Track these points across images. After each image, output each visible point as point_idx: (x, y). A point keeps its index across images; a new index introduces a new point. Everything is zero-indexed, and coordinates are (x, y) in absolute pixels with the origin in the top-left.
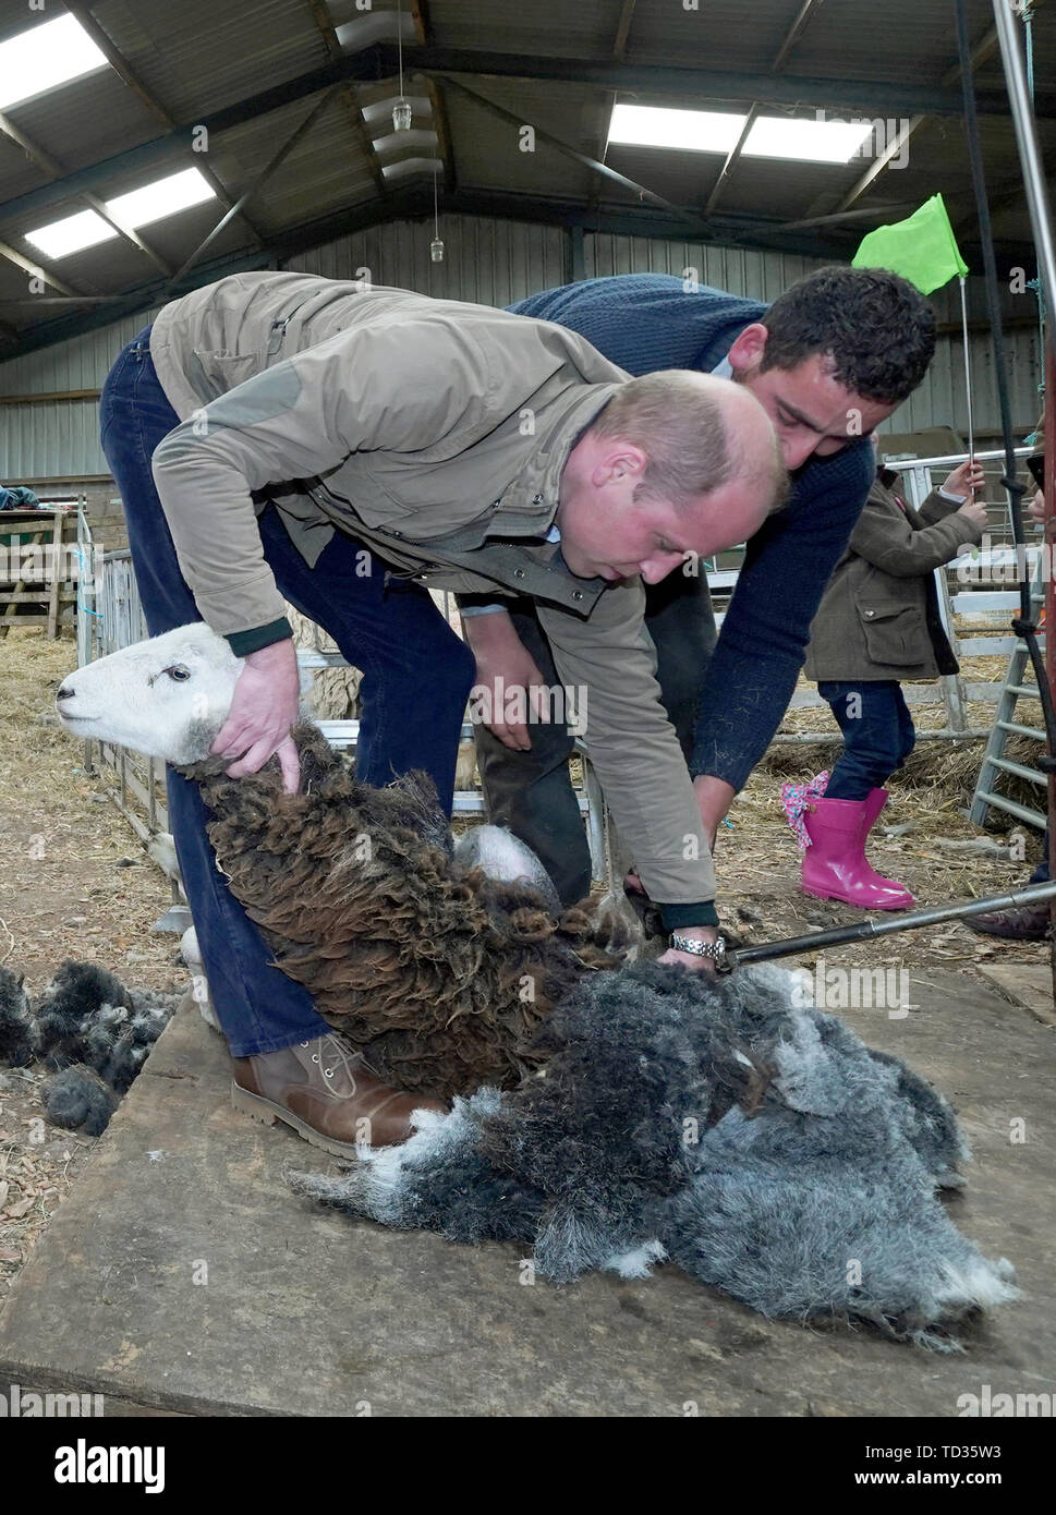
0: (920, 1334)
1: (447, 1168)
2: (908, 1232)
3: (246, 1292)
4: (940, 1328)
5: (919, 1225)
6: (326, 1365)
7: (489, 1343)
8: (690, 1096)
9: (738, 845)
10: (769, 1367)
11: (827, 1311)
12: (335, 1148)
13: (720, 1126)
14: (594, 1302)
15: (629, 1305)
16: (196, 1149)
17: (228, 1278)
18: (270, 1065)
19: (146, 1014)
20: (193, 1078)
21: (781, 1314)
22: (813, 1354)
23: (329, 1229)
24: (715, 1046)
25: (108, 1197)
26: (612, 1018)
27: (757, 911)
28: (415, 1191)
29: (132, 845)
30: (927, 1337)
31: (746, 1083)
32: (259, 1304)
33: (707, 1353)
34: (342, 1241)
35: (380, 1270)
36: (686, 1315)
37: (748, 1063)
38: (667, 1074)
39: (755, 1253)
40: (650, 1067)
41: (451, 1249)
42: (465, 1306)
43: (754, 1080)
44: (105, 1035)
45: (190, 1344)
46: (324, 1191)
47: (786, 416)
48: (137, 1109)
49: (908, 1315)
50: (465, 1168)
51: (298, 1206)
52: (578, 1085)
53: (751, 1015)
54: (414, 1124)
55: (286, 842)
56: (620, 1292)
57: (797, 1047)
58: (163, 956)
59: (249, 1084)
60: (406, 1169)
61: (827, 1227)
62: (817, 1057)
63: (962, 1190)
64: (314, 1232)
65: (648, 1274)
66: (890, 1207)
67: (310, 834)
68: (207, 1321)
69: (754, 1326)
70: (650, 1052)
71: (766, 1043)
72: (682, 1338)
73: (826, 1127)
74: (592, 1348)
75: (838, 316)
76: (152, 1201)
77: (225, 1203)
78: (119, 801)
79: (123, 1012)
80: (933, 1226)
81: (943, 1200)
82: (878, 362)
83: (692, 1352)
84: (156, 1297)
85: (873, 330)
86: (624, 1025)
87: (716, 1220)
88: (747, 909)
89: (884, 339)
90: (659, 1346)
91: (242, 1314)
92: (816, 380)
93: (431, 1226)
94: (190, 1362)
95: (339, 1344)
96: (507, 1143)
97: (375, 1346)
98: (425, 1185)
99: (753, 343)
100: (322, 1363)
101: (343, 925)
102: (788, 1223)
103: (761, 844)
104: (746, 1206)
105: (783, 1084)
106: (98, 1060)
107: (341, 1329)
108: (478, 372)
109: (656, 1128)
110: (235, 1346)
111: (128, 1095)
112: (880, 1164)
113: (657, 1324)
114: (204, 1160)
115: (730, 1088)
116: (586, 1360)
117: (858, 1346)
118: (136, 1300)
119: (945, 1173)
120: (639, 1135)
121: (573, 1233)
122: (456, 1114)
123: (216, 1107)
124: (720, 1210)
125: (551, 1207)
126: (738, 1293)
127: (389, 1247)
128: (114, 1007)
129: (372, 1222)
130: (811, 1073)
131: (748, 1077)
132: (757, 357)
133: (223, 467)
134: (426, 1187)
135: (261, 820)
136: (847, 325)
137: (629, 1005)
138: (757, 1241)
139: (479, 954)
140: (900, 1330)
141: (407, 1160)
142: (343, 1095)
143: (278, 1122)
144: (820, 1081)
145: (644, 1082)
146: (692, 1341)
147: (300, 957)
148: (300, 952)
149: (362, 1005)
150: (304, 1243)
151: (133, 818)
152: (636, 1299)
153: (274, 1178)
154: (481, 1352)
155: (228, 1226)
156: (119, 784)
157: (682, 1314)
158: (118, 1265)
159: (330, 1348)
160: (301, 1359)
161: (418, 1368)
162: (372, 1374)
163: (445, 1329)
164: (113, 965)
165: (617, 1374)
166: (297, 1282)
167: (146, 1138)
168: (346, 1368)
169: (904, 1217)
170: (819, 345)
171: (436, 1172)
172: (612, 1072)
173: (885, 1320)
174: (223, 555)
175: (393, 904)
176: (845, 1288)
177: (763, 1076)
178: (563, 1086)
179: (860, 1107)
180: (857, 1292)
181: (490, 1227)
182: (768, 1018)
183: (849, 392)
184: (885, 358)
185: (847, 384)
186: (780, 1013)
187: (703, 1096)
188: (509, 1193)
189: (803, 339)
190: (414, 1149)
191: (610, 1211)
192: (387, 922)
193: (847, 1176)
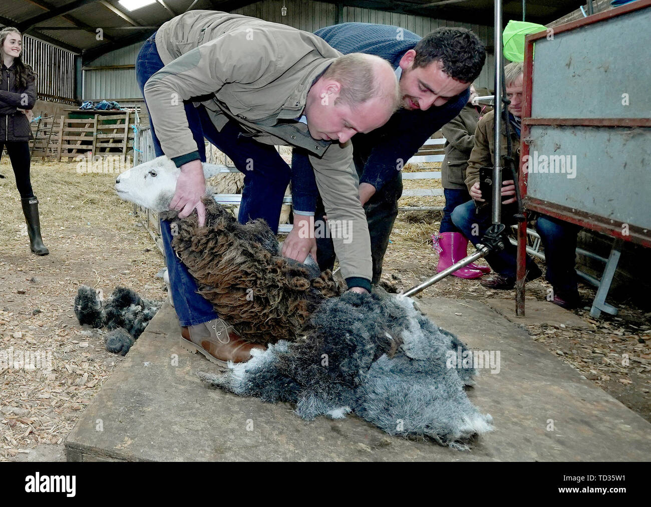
0: (452, 443)
1: (264, 372)
2: (450, 402)
3: (178, 419)
4: (461, 441)
5: (455, 400)
6: (209, 450)
7: (276, 443)
8: (366, 351)
9: (394, 250)
10: (390, 455)
11: (415, 433)
12: (220, 363)
13: (378, 361)
14: (320, 427)
15: (335, 429)
16: (163, 362)
17: (171, 414)
18: (196, 330)
19: (149, 309)
20: (165, 334)
21: (396, 434)
22: (408, 450)
23: (215, 395)
24: (377, 330)
25: (126, 379)
26: (335, 317)
27: (400, 276)
28: (250, 381)
29: (150, 243)
30: (455, 444)
31: (390, 346)
32: (183, 424)
33: (365, 449)
34: (219, 400)
35: (233, 412)
36: (357, 433)
37: (391, 337)
38: (357, 342)
39: (387, 410)
40: (350, 339)
41: (264, 404)
42: (267, 427)
43: (393, 345)
44: (131, 316)
45: (152, 439)
46: (213, 380)
47: (423, 88)
48: (141, 346)
49: (448, 436)
50: (271, 372)
51: (203, 386)
52: (319, 343)
53: (392, 317)
54: (251, 354)
55: (200, 247)
56: (332, 423)
57: (411, 332)
58: (159, 287)
59: (186, 337)
60: (247, 372)
61: (418, 400)
62: (419, 335)
63: (475, 386)
64: (208, 396)
65: (344, 417)
66: (444, 393)
67: (211, 244)
68: (161, 430)
69: (385, 438)
70: (350, 332)
71: (398, 329)
72: (355, 443)
73: (422, 363)
74: (318, 445)
75: (445, 46)
76: (144, 382)
77: (173, 384)
78: (146, 226)
79: (140, 308)
80: (461, 401)
81: (466, 390)
82: (461, 65)
83: (359, 448)
84: (141, 420)
85: (459, 52)
86: (340, 321)
87: (372, 396)
88: (396, 275)
90: (346, 446)
91: (176, 428)
92: (435, 72)
93: (256, 395)
94: (153, 446)
95: (214, 441)
96: (289, 365)
97: (229, 442)
98: (254, 379)
99: (410, 58)
100: (206, 449)
101: (226, 281)
102: (401, 398)
103: (403, 249)
104: (385, 391)
105: (405, 347)
106: (128, 326)
107: (216, 435)
108: (274, 51)
109: (350, 362)
110: (171, 441)
111: (138, 340)
112: (442, 376)
113: (346, 437)
114: (166, 367)
115: (383, 347)
116: (315, 450)
117: (427, 447)
118: (133, 421)
119: (468, 380)
120: (343, 366)
121: (313, 401)
122: (269, 351)
123: (173, 346)
124: (374, 392)
125: (305, 390)
126: (379, 425)
127: (238, 403)
128: (136, 305)
129: (232, 393)
130: (417, 342)
131: (391, 344)
132: (411, 64)
133: (169, 89)
134: (255, 380)
135: (189, 236)
136: (448, 49)
137: (342, 312)
138: (388, 405)
139: (281, 294)
140: (445, 442)
141: (248, 369)
142: (224, 342)
143: (198, 352)
144: (420, 345)
145: (347, 344)
146: (359, 444)
147: (208, 291)
148: (208, 288)
149: (232, 311)
150: (204, 400)
151: (151, 232)
152: (338, 427)
153: (194, 374)
154: (272, 446)
155: (173, 393)
156: (147, 219)
157: (355, 433)
158: (126, 407)
159: (210, 443)
160: (198, 447)
161: (245, 452)
162: (226, 454)
163: (258, 437)
164: (138, 290)
165: (328, 456)
166: (199, 416)
167: (144, 357)
168: (216, 451)
169: (450, 397)
170: (436, 58)
171: (259, 374)
172: (334, 339)
173: (438, 438)
174: (170, 125)
175: (247, 274)
176: (423, 425)
177: (397, 343)
178: (313, 343)
179: (436, 356)
180: (427, 427)
181: (280, 397)
182: (399, 318)
183: (448, 76)
184: (464, 63)
185: (447, 73)
186: (404, 317)
187: (371, 352)
188: (289, 383)
189: (430, 55)
190: (251, 365)
191: (328, 395)
192: (244, 281)
193: (427, 380)
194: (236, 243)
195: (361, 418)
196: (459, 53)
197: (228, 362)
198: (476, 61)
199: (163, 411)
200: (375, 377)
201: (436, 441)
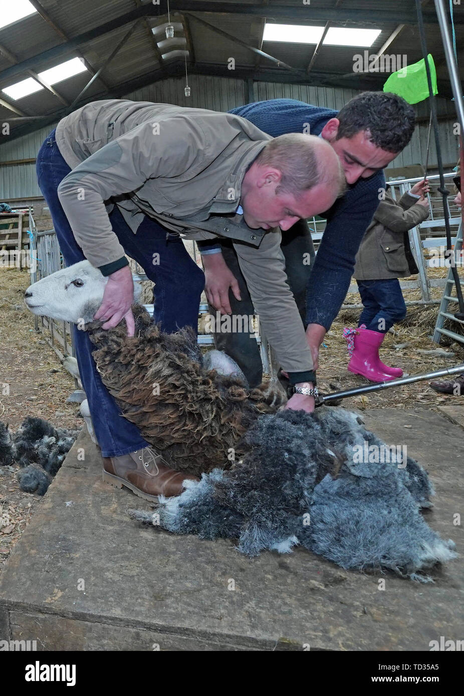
0: (413, 575)
1: (200, 506)
2: (407, 528)
3: (109, 565)
4: (422, 572)
5: (412, 525)
6: (147, 597)
7: (219, 585)
8: (307, 470)
9: (329, 355)
10: (346, 592)
11: (371, 566)
12: (149, 498)
13: (321, 483)
14: (267, 565)
15: (282, 566)
16: (87, 500)
17: (102, 559)
18: (120, 462)
19: (64, 440)
20: (85, 468)
21: (351, 567)
22: (365, 585)
23: (147, 535)
24: (318, 447)
25: (47, 523)
26: (271, 435)
27: (338, 385)
28: (186, 517)
29: (57, 363)
30: (417, 576)
31: (333, 464)
32: (116, 570)
33: (318, 586)
34: (153, 540)
35: (169, 553)
36: (308, 569)
37: (333, 454)
38: (297, 460)
39: (339, 540)
40: (289, 457)
41: (203, 542)
42: (209, 568)
43: (336, 462)
44: (45, 450)
46: (144, 518)
47: (349, 159)
48: (60, 483)
49: (408, 566)
50: (208, 505)
51: (133, 525)
52: (257, 466)
53: (334, 433)
54: (184, 486)
55: (129, 359)
56: (278, 559)
58: (72, 413)
59: (110, 470)
60: (181, 507)
61: (370, 527)
63: (432, 509)
64: (140, 537)
65: (291, 551)
66: (398, 518)
67: (139, 356)
68: (93, 579)
69: (339, 573)
70: (289, 451)
71: (341, 445)
72: (307, 580)
73: (369, 482)
74: (266, 585)
75: (371, 113)
76: (67, 524)
77: (100, 525)
78: (51, 344)
79: (53, 439)
80: (418, 526)
82: (390, 133)
83: (311, 586)
84: (69, 568)
86: (278, 439)
87: (320, 526)
88: (334, 384)
89: (393, 123)
90: (296, 584)
91: (109, 575)
92: (362, 142)
93: (193, 532)
94: (85, 597)
95: (152, 587)
96: (226, 494)
97: (168, 588)
98: (190, 514)
99: (332, 127)
100: (144, 596)
101: (153, 396)
102: (353, 527)
103: (339, 354)
104: (334, 519)
105: (349, 464)
106: (42, 461)
107: (153, 580)
108: (201, 139)
109: (292, 485)
110: (105, 590)
111: (56, 477)
112: (393, 499)
113: (296, 574)
114: (91, 505)
115: (326, 466)
116: (263, 591)
118: (60, 569)
119: (424, 502)
120: (285, 489)
121: (257, 533)
122: (203, 481)
123: (96, 481)
124: (322, 521)
125: (246, 522)
126: (331, 559)
127: (174, 543)
128: (49, 437)
131: (333, 461)
132: (335, 133)
133: (90, 191)
135: (118, 349)
136: (376, 117)
137: (279, 429)
138: (339, 535)
139: (215, 409)
140: (405, 573)
141: (181, 502)
142: (153, 474)
143: (124, 487)
145: (287, 464)
146: (311, 581)
147: (134, 412)
148: (134, 409)
149: (162, 432)
150: (136, 542)
151: (57, 351)
152: (286, 563)
153: (122, 513)
154: (216, 589)
155: (102, 535)
156: (50, 336)
157: (306, 569)
158: (52, 554)
159: (148, 589)
160: (135, 594)
161: (188, 597)
162: (167, 600)
163: (200, 579)
164: (49, 418)
165: (278, 597)
166: (133, 559)
167: (64, 496)
168: (156, 598)
169: (405, 522)
170: (363, 127)
171: (194, 508)
172: (272, 460)
173: (397, 569)
174: (94, 231)
175: (175, 387)
176: (379, 555)
177: (340, 460)
178: (250, 467)
179: (384, 473)
180: (384, 557)
181: (219, 532)
182: (342, 434)
183: (377, 147)
184: (393, 132)
185: (376, 144)
186: (347, 432)
187: (313, 470)
188: (228, 516)
189: (355, 124)
190: (185, 498)
191: (273, 523)
192: (173, 395)
193: (379, 504)
194: (163, 355)
195: (310, 551)
196: (387, 120)
197: (159, 497)
198: (406, 127)
199: (93, 557)
200: (321, 504)
201: (395, 573)
